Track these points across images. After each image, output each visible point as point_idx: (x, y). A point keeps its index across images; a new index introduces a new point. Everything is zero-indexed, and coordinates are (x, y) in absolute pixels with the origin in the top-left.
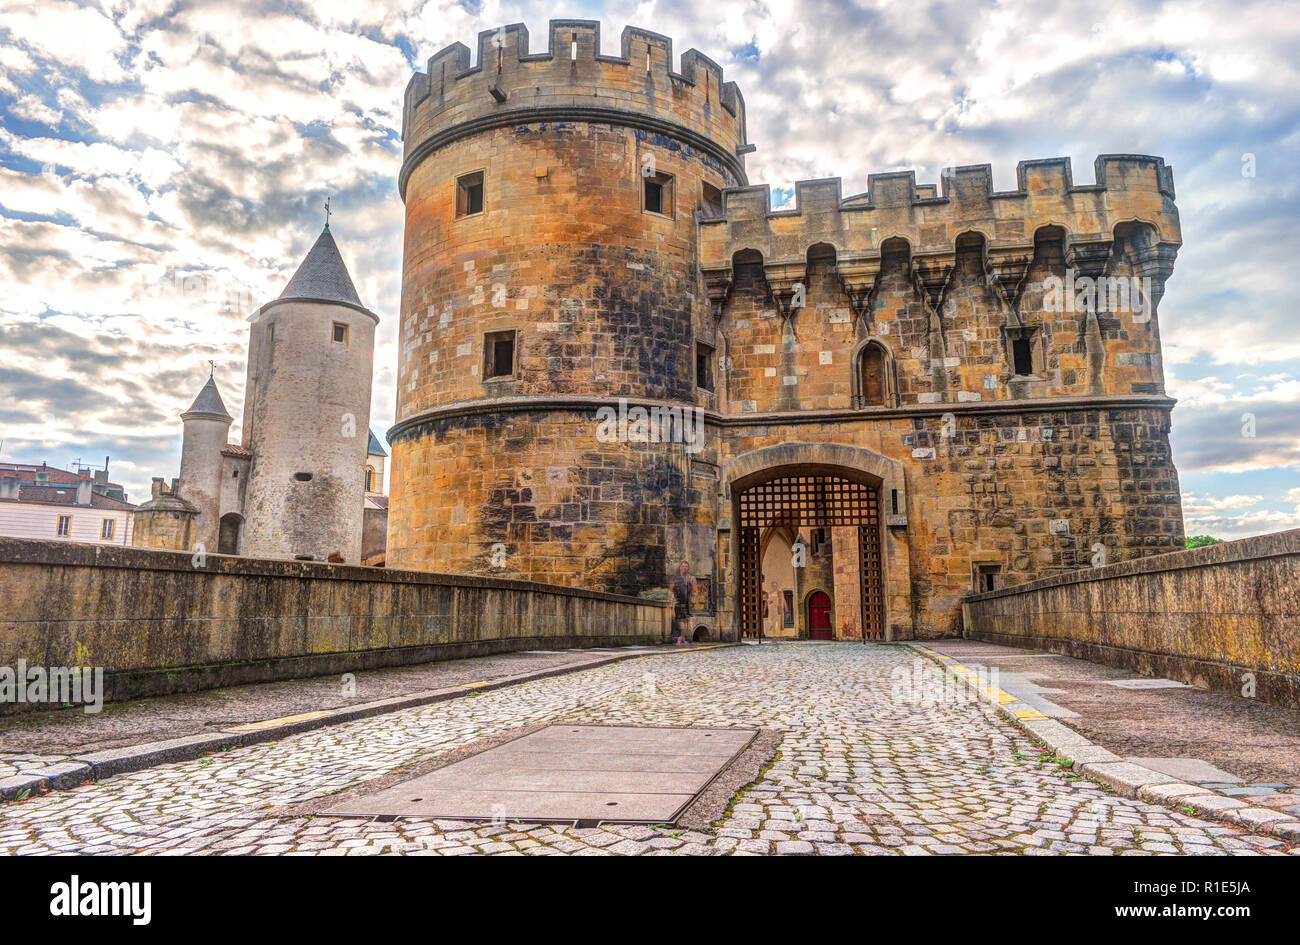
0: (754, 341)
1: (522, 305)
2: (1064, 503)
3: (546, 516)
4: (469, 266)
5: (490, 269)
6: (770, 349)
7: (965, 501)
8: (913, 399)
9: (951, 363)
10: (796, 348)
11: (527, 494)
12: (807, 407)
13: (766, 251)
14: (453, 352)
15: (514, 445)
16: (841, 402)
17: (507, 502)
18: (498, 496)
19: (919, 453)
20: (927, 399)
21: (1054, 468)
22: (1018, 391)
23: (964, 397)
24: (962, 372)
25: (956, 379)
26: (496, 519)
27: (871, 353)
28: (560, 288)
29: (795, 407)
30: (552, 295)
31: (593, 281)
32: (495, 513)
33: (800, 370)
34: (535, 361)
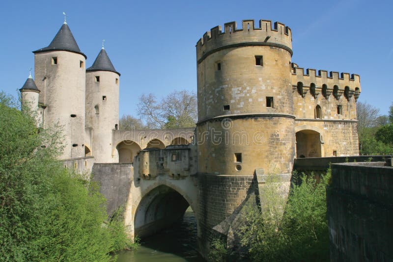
0: (298, 102)
1: (274, 91)
2: (345, 139)
3: (282, 140)
4: (260, 79)
5: (266, 81)
6: (301, 104)
7: (332, 138)
8: (323, 117)
9: (329, 111)
10: (305, 105)
11: (278, 135)
12: (307, 118)
13: (304, 83)
14: (257, 100)
15: (275, 124)
16: (312, 117)
17: (274, 137)
18: (272, 135)
19: (325, 128)
20: (326, 118)
21: (344, 133)
22: (339, 117)
23: (332, 118)
24: (331, 113)
25: (330, 114)
26: (272, 140)
27: (318, 107)
28: (280, 88)
29: (305, 117)
30: (280, 90)
31: (285, 88)
32: (272, 139)
33: (306, 109)
34: (278, 105)
